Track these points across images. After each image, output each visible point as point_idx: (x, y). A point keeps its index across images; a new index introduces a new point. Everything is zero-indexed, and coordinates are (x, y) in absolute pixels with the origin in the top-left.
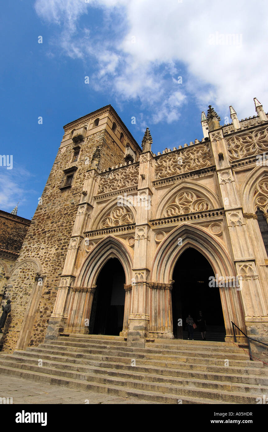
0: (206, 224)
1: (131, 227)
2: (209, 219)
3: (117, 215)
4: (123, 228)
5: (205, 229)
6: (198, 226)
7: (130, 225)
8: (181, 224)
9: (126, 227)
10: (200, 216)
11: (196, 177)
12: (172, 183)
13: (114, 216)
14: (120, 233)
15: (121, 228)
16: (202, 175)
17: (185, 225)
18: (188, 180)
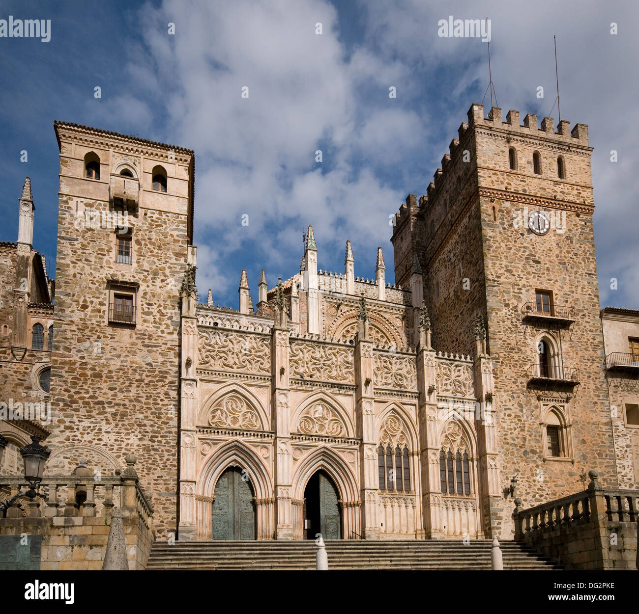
0: (343, 450)
1: (266, 435)
2: (346, 446)
3: (233, 409)
4: (256, 434)
5: (341, 455)
6: (335, 450)
7: (265, 432)
8: (321, 444)
9: (259, 434)
10: (340, 441)
11: (336, 391)
12: (310, 389)
13: (227, 409)
14: (252, 439)
15: (252, 433)
16: (342, 391)
17: (324, 447)
18: (328, 391)
